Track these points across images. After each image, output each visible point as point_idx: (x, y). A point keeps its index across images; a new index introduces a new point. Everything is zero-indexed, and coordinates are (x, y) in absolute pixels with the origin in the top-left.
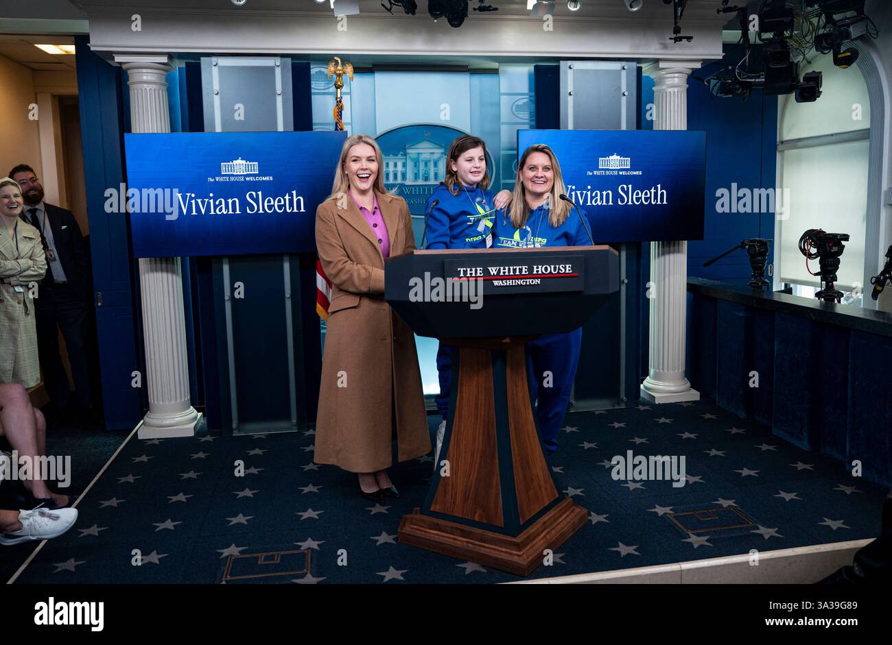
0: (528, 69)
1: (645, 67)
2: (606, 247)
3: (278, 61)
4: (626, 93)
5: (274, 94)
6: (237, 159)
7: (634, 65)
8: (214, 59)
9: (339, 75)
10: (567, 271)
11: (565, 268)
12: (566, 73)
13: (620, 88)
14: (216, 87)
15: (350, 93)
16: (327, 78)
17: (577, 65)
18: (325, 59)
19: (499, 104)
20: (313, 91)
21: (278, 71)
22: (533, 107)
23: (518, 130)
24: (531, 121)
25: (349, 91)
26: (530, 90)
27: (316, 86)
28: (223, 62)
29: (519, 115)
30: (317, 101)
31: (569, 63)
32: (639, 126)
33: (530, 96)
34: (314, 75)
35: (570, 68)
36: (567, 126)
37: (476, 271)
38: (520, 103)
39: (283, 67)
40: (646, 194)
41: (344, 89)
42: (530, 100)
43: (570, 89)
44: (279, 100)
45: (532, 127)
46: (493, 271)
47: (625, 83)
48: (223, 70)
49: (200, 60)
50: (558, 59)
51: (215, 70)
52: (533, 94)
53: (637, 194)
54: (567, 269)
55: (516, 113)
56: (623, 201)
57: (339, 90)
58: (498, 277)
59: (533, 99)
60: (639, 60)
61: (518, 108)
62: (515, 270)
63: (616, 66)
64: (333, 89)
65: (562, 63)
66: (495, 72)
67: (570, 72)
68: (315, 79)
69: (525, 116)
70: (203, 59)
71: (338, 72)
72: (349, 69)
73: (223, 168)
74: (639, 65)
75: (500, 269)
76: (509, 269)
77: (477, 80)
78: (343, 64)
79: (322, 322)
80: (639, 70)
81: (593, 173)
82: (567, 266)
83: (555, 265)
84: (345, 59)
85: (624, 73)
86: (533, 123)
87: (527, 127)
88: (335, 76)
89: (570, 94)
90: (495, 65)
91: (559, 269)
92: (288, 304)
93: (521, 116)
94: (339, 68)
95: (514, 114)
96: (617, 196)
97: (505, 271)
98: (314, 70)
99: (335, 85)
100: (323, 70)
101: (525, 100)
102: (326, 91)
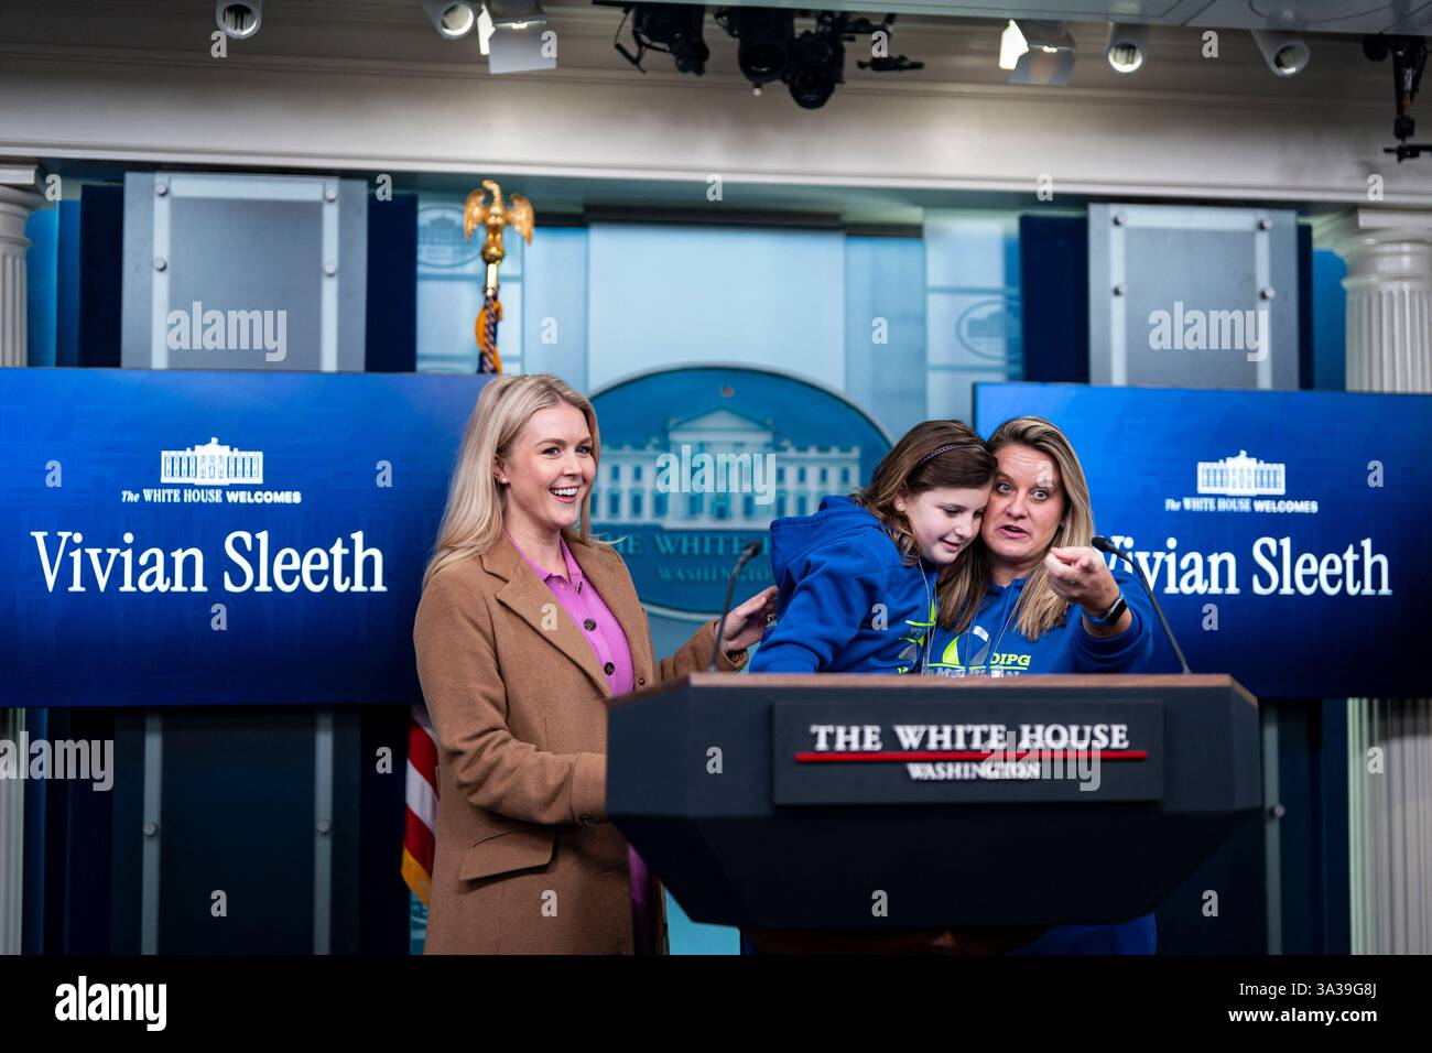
0: (1003, 226)
1: (1320, 226)
2: (1222, 680)
3: (332, 188)
4: (1270, 293)
5: (317, 272)
6: (205, 442)
7: (1290, 219)
8: (161, 180)
9: (495, 229)
10: (1115, 745)
11: (1109, 734)
12: (1105, 237)
13: (1251, 278)
14: (161, 249)
15: (520, 279)
16: (461, 237)
17: (1135, 216)
18: (458, 187)
19: (921, 319)
20: (421, 270)
21: (331, 215)
22: (1016, 326)
23: (975, 387)
24: (1011, 362)
25: (518, 272)
26: (1008, 281)
27: (431, 256)
28: (185, 186)
29: (978, 349)
30: (430, 297)
31: (1114, 210)
32: (1307, 380)
33: (1010, 298)
34: (425, 227)
35: (1116, 222)
36: (1107, 374)
37: (862, 736)
38: (982, 313)
39: (344, 202)
40: (1331, 565)
41: (508, 267)
42: (1009, 308)
43: (1117, 277)
44: (330, 290)
45: (1012, 378)
46: (909, 736)
47: (1267, 264)
48: (182, 206)
49: (122, 180)
50: (1083, 201)
51: (162, 208)
52: (1016, 291)
53: (1307, 565)
54: (1116, 736)
55: (969, 341)
56: (1266, 582)
57: (492, 267)
58: (923, 755)
59: (1017, 304)
60: (1303, 208)
61: (977, 327)
62: (969, 737)
63: (1242, 220)
64: (476, 266)
65: (1096, 213)
66: (912, 232)
67: (1116, 235)
68: (428, 240)
69: (994, 351)
70: (131, 179)
71: (492, 221)
72: (522, 214)
73: (165, 466)
74: (1304, 221)
75: (926, 734)
76: (953, 734)
77: (865, 252)
78: (507, 201)
79: (415, 908)
80: (1304, 234)
81: (1182, 506)
82: (1116, 729)
83: (1081, 723)
84: (514, 188)
85: (1262, 242)
86: (1017, 369)
87: (999, 377)
88: (481, 233)
89: (1117, 292)
90: (912, 214)
91: (1093, 737)
92: (323, 849)
93: (983, 349)
94: (496, 209)
95: (965, 345)
96: (1248, 568)
97: (941, 737)
98: (427, 215)
99: (483, 253)
100: (451, 215)
101: (992, 307)
102: (458, 271)
